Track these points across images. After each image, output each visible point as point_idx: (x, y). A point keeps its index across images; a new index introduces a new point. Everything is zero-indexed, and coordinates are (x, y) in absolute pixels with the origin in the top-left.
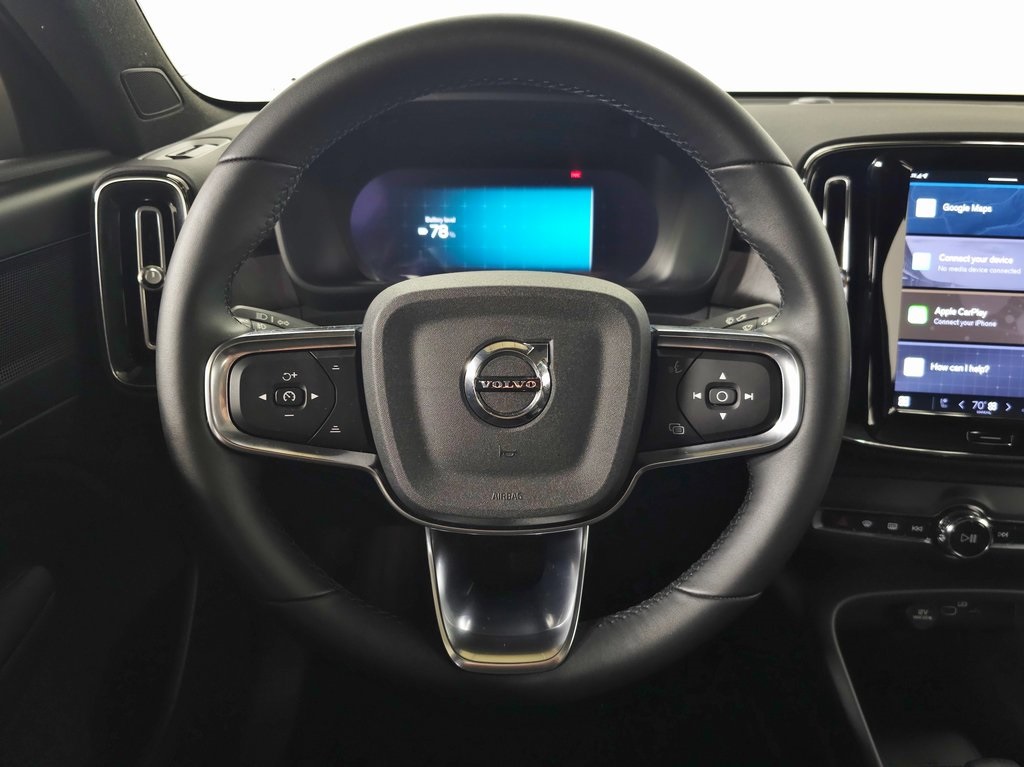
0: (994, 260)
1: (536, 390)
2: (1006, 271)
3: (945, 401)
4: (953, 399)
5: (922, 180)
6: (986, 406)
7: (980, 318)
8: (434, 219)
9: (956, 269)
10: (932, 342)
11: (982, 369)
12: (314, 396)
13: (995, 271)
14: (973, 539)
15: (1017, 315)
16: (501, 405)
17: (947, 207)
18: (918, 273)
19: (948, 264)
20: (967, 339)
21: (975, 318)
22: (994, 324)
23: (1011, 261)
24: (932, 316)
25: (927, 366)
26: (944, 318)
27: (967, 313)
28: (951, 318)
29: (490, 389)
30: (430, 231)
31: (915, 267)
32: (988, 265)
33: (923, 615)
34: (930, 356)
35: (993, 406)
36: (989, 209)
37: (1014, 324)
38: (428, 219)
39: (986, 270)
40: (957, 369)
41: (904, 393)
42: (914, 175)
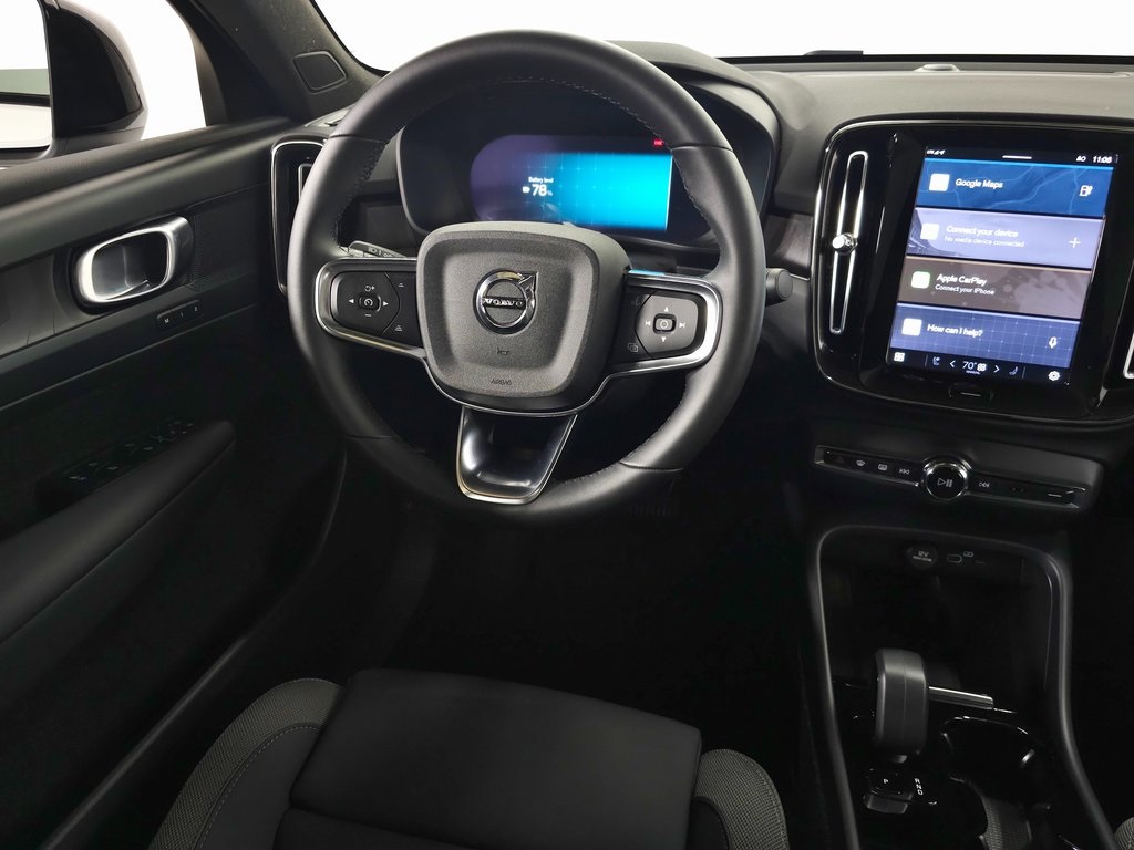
0: (1000, 233)
1: (523, 308)
2: (1010, 244)
3: (938, 359)
4: (946, 358)
5: (939, 156)
6: (976, 366)
7: (980, 286)
8: (536, 180)
9: (962, 240)
10: (936, 306)
11: (974, 333)
12: (385, 304)
13: (999, 243)
14: (949, 483)
15: (1015, 285)
16: (499, 317)
17: (960, 183)
18: (925, 242)
19: (955, 236)
20: (964, 305)
21: (974, 285)
22: (992, 293)
23: (1015, 234)
24: (934, 281)
25: (924, 327)
26: (945, 284)
27: (967, 281)
28: (951, 284)
29: (492, 305)
30: (532, 189)
31: (923, 237)
32: (993, 238)
33: (923, 556)
34: (928, 319)
35: (982, 367)
36: (1000, 185)
37: (1012, 293)
38: (531, 179)
39: (990, 242)
40: (953, 331)
41: (900, 350)
42: (932, 152)
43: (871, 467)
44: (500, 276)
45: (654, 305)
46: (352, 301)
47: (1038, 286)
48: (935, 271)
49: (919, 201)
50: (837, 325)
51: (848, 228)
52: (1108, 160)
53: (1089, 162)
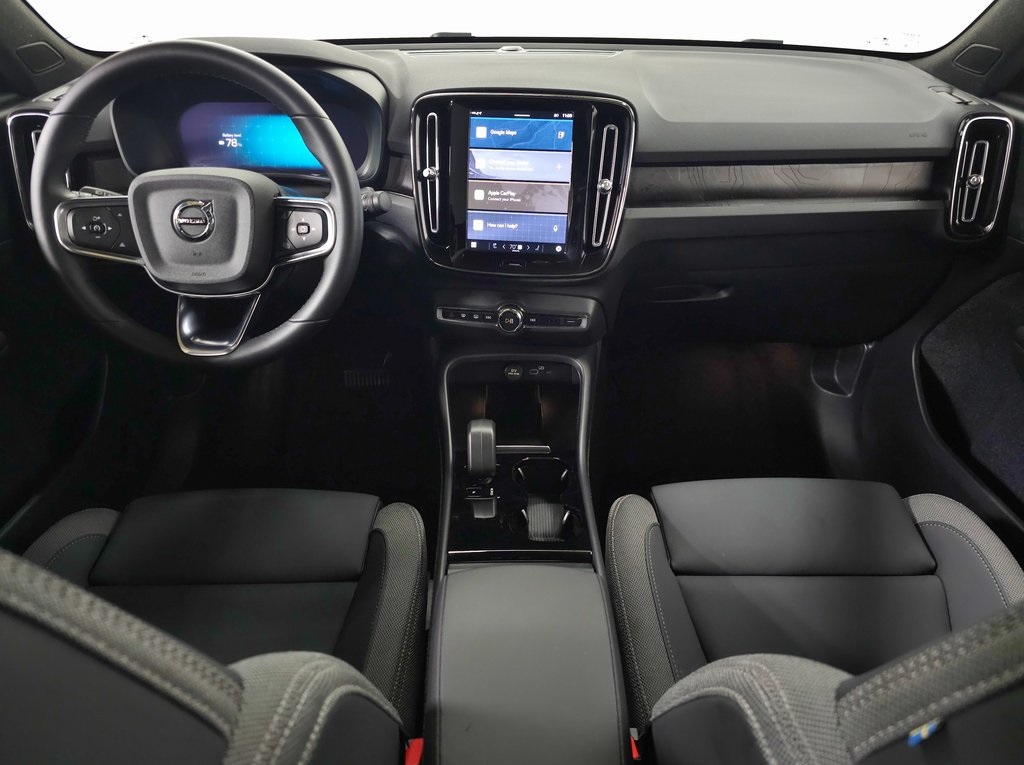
0: (518, 163)
1: (205, 224)
2: (525, 169)
3: (495, 244)
4: (500, 243)
5: (479, 116)
6: (517, 247)
7: (512, 197)
8: (228, 135)
9: (500, 168)
10: (491, 211)
11: (513, 226)
12: (110, 228)
13: (518, 169)
14: (512, 321)
15: (531, 195)
16: (190, 231)
17: (493, 132)
18: (478, 170)
19: (494, 166)
20: (506, 209)
21: (509, 197)
22: (520, 200)
23: (527, 163)
24: (486, 195)
25: (485, 225)
26: (493, 197)
27: (505, 194)
28: (497, 196)
29: (184, 224)
30: (226, 142)
31: (477, 167)
32: (515, 166)
33: (514, 372)
34: (487, 220)
35: (520, 247)
36: (515, 133)
37: (530, 200)
38: (224, 135)
39: (515, 169)
40: (501, 226)
41: (474, 240)
42: (474, 113)
43: (470, 317)
44: (189, 204)
45: (295, 217)
46: (84, 228)
47: (544, 195)
48: (486, 188)
49: (471, 145)
50: (434, 227)
51: (432, 164)
52: (570, 116)
53: (560, 117)
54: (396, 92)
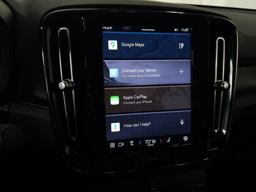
0: (148, 70)
2: (153, 76)
3: (132, 142)
4: (136, 140)
5: (109, 30)
6: (151, 142)
7: (144, 99)
9: (131, 76)
11: (146, 125)
13: (148, 76)
15: (160, 96)
17: (123, 45)
18: (113, 79)
19: (127, 74)
20: (139, 110)
21: (142, 99)
22: (151, 102)
23: (155, 70)
24: (121, 100)
25: (121, 126)
26: (127, 101)
27: (138, 98)
28: (130, 100)
31: (111, 76)
32: (145, 73)
34: (122, 121)
35: (154, 141)
36: (143, 45)
37: (160, 101)
39: (144, 76)
40: (136, 125)
41: (112, 142)
42: (105, 28)
47: (170, 96)
48: (120, 94)
49: (104, 56)
51: (67, 76)
52: (187, 30)
53: (180, 31)
54: (22, 12)
